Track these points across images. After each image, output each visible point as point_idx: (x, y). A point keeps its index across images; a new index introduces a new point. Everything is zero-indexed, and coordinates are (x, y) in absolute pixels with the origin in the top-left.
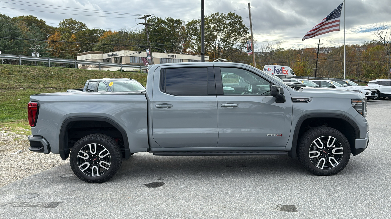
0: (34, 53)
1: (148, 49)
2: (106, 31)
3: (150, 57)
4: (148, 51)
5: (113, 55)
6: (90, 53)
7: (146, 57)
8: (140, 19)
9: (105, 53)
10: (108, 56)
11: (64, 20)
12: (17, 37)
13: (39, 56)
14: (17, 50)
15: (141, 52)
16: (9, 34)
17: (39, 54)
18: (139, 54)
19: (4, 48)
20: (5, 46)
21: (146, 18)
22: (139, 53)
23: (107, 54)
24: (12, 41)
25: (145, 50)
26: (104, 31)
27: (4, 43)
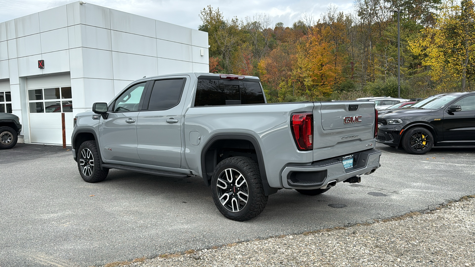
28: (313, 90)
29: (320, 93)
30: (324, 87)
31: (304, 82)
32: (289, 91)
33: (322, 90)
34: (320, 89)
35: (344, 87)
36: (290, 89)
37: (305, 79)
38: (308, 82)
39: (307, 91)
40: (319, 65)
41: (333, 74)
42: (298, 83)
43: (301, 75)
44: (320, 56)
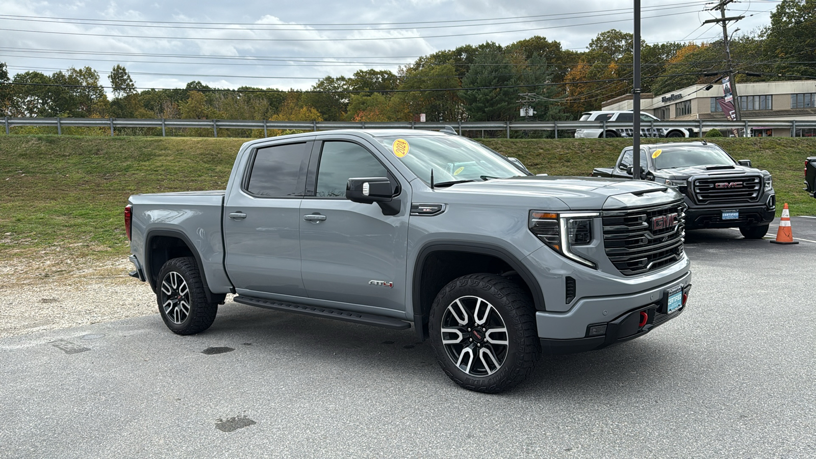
0: (525, 109)
1: (728, 78)
2: (684, 45)
3: (731, 96)
4: (726, 84)
5: (673, 98)
6: (627, 98)
7: (722, 97)
8: (711, 10)
9: (656, 95)
10: (663, 101)
11: (600, 36)
12: (507, 81)
13: (533, 113)
14: (505, 105)
15: (712, 86)
16: (495, 78)
17: (534, 111)
18: (707, 91)
19: (485, 105)
20: (488, 101)
21: (725, 6)
22: (708, 89)
23: (660, 98)
24: (498, 90)
25: (719, 82)
26: (678, 47)
27: (486, 96)
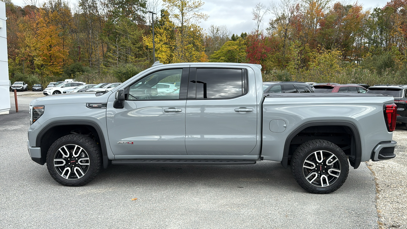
28: (43, 69)
29: (50, 72)
30: (53, 67)
31: (34, 61)
32: (18, 69)
33: (52, 69)
34: (50, 69)
35: (74, 69)
36: (18, 67)
37: (35, 58)
38: (38, 61)
39: (37, 70)
40: (48, 45)
41: (62, 56)
42: (27, 62)
43: (30, 54)
44: (48, 38)
